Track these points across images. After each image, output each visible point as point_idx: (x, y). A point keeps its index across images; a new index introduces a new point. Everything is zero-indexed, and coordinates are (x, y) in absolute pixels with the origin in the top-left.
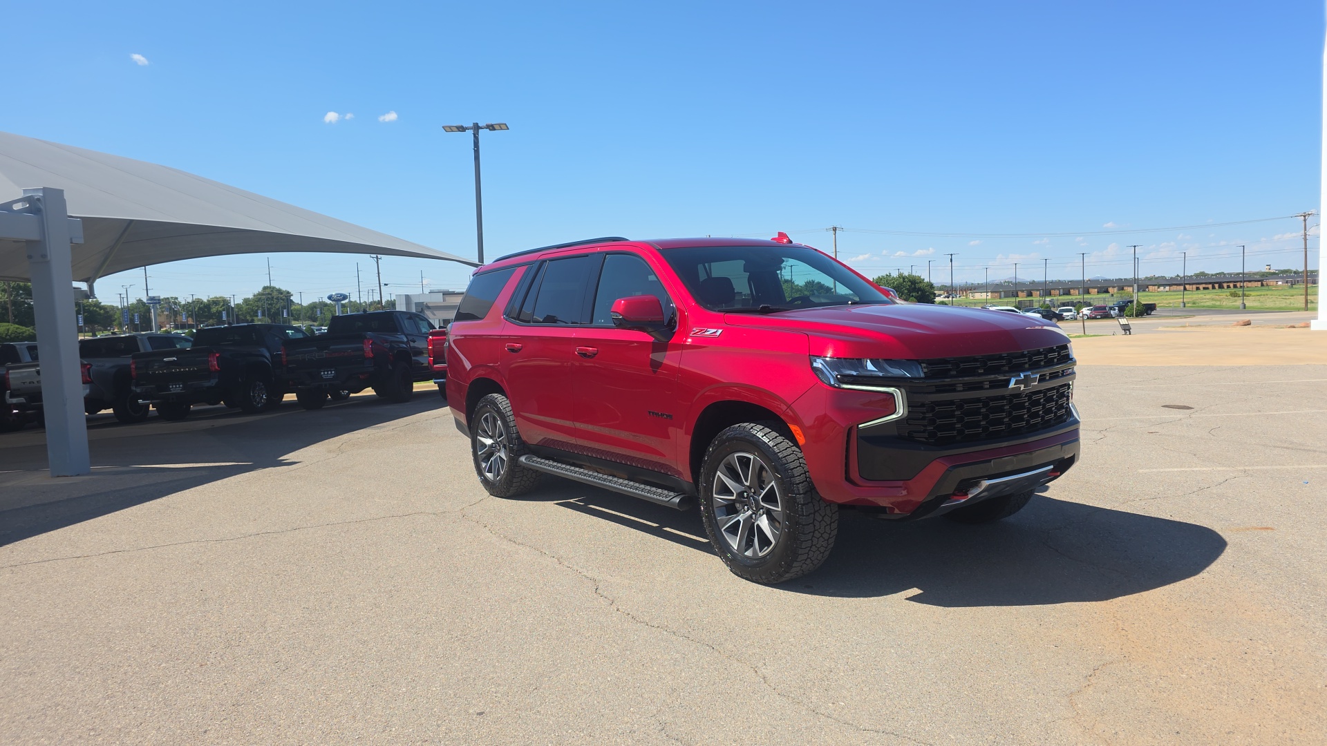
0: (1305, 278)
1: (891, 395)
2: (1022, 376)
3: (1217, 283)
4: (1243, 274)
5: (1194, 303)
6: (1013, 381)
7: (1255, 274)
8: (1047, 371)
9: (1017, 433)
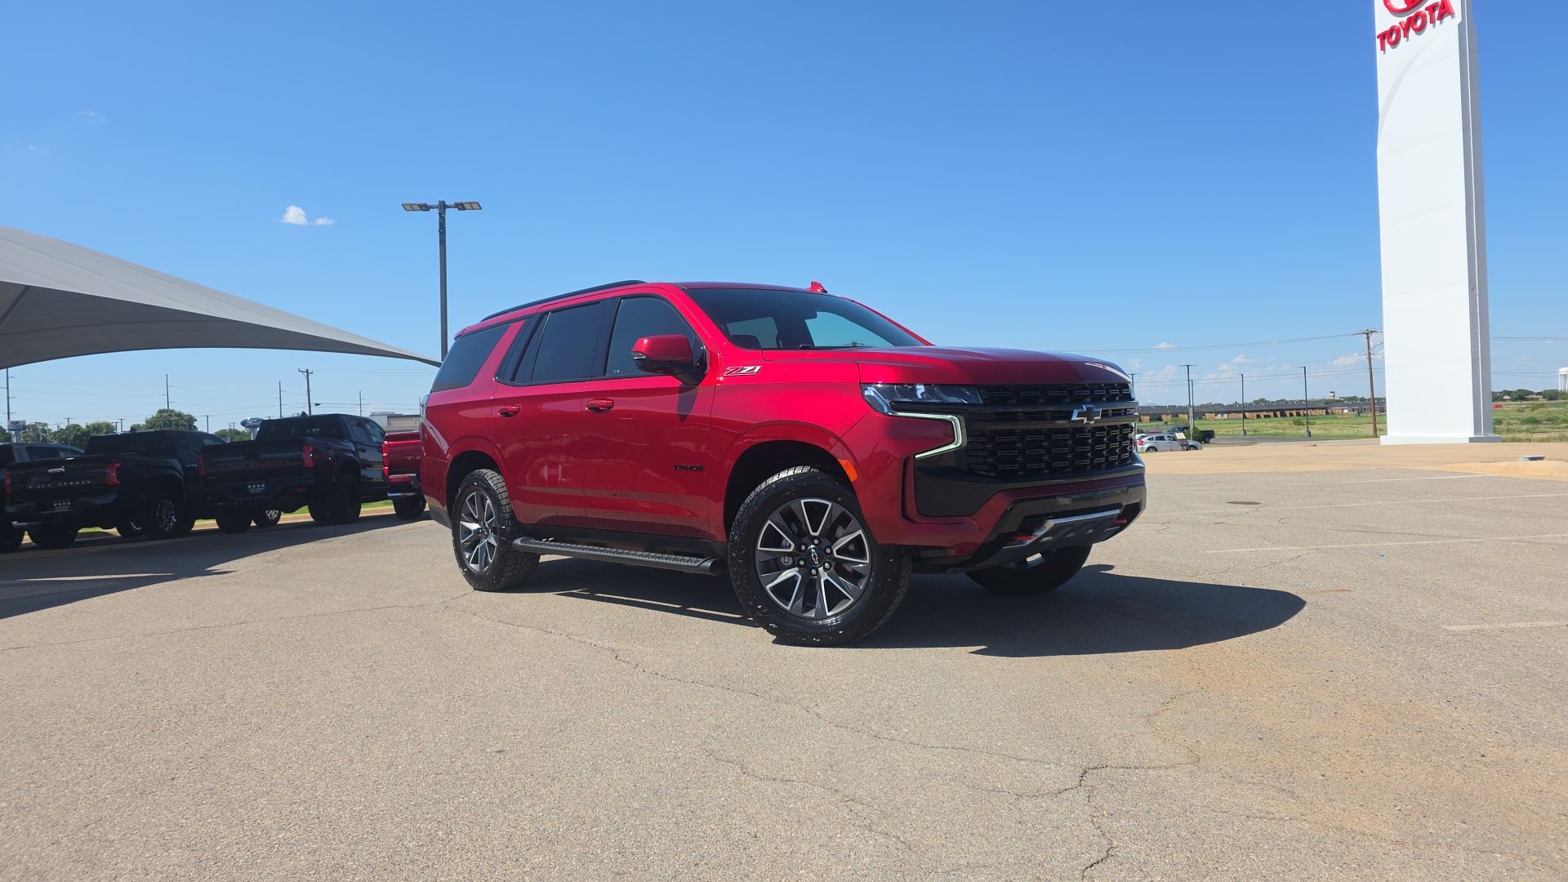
0: (1372, 406)
1: (949, 423)
2: (1085, 408)
3: (1278, 410)
4: (1306, 401)
5: (1255, 431)
6: (1076, 412)
7: (1318, 401)
8: (1111, 407)
9: (1080, 470)
